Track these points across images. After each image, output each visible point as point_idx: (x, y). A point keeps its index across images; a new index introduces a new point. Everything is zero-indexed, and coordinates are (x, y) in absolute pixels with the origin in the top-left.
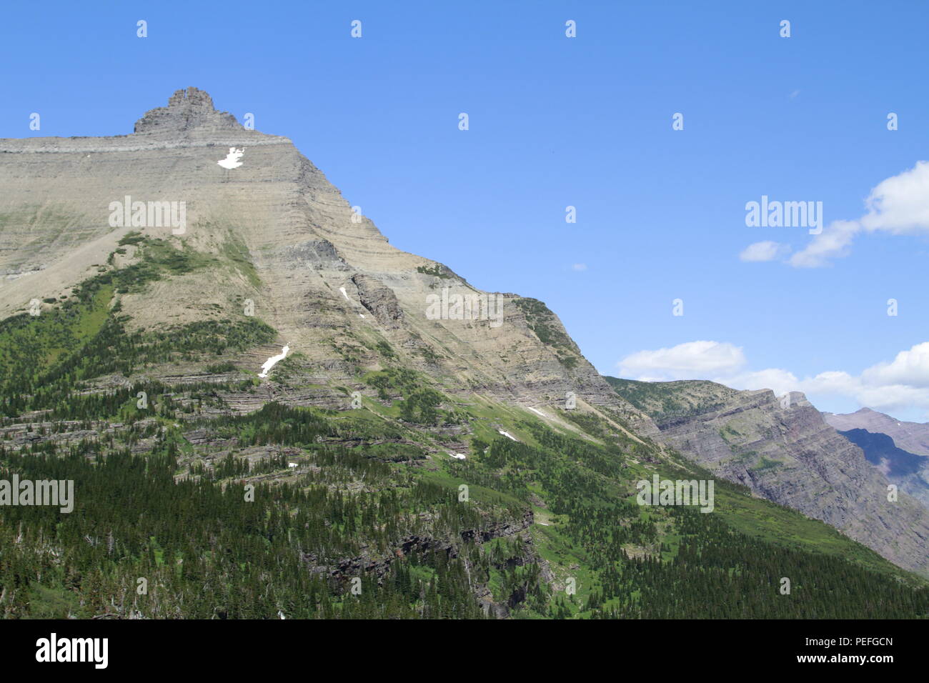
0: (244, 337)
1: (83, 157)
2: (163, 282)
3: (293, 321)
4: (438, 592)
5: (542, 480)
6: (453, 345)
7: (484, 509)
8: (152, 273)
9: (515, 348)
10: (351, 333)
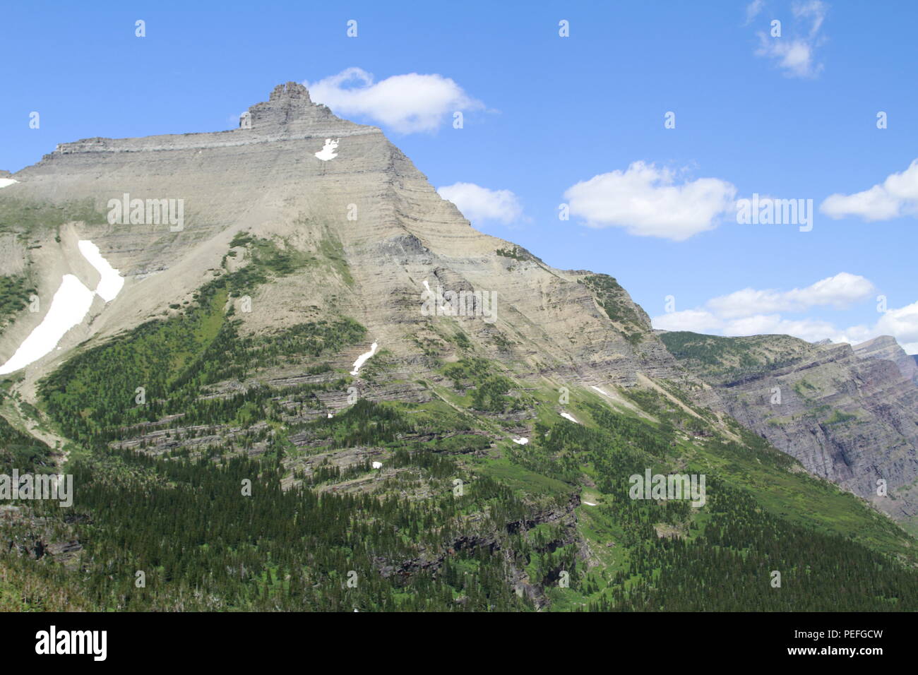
0: (338, 337)
1: (195, 153)
2: (270, 285)
3: (380, 318)
4: (479, 582)
5: (594, 462)
6: (525, 328)
7: (532, 499)
8: (259, 275)
9: (582, 329)
10: (432, 327)
